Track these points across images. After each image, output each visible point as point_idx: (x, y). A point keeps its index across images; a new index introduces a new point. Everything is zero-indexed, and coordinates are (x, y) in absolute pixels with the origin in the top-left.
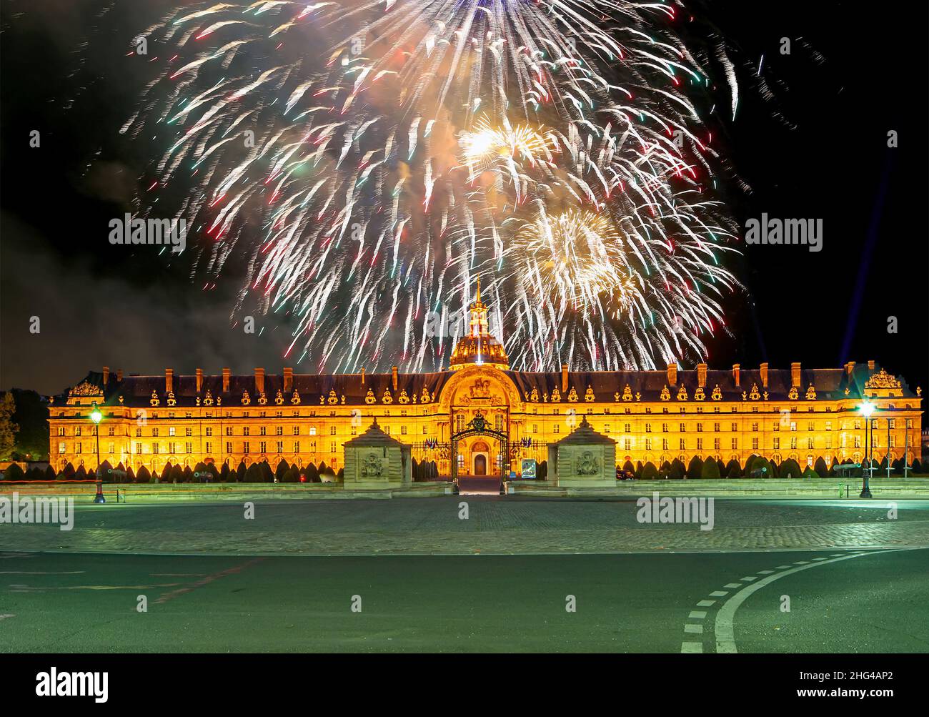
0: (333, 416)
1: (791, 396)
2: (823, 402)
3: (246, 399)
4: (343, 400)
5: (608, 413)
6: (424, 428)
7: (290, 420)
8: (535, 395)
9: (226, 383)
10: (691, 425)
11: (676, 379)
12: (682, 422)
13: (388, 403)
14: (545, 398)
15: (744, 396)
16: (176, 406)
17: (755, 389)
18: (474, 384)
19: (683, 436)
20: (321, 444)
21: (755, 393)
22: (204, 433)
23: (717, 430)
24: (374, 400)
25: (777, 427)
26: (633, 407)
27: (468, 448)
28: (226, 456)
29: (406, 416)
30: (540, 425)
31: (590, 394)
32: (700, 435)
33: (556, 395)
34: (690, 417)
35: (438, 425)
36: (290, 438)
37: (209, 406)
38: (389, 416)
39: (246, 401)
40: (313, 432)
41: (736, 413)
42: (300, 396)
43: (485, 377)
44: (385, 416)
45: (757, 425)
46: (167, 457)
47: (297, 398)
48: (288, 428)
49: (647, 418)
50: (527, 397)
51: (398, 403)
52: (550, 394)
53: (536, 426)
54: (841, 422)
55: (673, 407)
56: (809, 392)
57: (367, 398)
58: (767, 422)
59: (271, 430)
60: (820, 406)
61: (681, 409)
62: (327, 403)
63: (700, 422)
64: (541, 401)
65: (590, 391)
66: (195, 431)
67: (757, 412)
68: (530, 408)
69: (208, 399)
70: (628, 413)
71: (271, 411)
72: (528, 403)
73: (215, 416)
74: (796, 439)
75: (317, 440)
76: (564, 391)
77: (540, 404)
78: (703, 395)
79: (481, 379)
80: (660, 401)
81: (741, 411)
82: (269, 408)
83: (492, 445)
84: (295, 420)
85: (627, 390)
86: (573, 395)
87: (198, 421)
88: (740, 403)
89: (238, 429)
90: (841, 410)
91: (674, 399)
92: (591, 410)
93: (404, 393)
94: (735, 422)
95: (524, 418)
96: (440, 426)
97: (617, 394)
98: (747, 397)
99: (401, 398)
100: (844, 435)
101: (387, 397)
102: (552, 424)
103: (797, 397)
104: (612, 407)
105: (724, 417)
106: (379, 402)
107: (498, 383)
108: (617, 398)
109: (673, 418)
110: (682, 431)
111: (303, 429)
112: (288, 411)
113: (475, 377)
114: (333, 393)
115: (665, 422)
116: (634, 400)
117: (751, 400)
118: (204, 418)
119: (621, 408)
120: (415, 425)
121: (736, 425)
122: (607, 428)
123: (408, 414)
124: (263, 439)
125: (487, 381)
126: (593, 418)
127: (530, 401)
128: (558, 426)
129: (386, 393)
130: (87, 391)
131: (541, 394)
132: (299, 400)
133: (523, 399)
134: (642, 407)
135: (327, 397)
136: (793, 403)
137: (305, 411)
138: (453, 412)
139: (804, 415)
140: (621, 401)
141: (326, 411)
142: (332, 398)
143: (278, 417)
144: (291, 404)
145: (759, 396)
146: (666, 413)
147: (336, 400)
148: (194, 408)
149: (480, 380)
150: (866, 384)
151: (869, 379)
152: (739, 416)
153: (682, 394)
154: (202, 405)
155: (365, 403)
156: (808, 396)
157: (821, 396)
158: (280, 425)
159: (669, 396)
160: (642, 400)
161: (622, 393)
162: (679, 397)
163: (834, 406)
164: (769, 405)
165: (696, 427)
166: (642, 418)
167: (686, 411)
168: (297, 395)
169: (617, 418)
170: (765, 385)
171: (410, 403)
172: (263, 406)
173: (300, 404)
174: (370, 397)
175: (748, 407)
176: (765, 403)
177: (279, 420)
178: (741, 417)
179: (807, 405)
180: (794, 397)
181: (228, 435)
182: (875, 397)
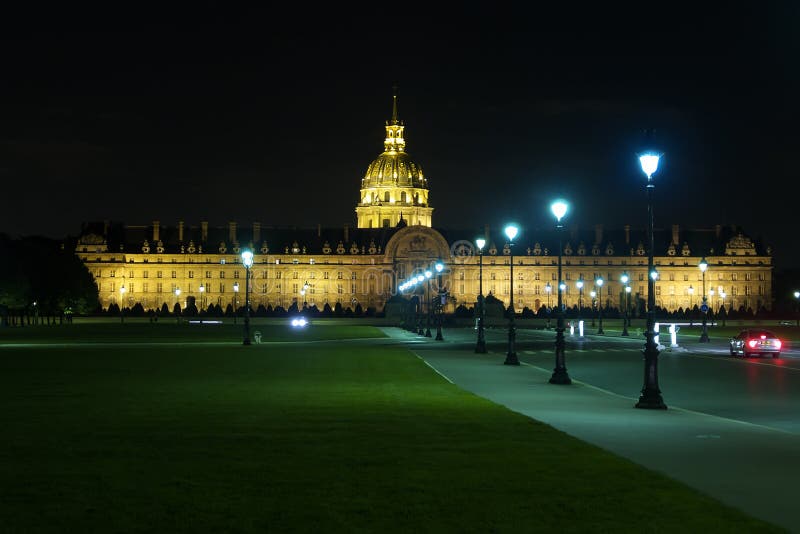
0: (296, 263)
1: (669, 252)
2: (695, 258)
3: (223, 248)
4: (304, 250)
5: (522, 265)
6: (371, 274)
7: (260, 266)
8: (462, 249)
9: (205, 233)
10: (589, 275)
11: (578, 238)
12: (581, 272)
13: (341, 253)
14: (471, 252)
15: (632, 253)
16: (164, 253)
17: (641, 246)
18: (413, 240)
19: (582, 283)
20: (285, 286)
21: (640, 250)
22: (187, 276)
23: (610, 280)
24: (329, 251)
25: (658, 278)
26: (542, 260)
28: (205, 294)
29: (356, 265)
30: (466, 274)
31: (507, 249)
32: (596, 283)
34: (588, 268)
36: (259, 281)
37: (192, 254)
38: (342, 264)
39: (223, 250)
41: (625, 265)
42: (268, 247)
43: (421, 235)
44: (339, 264)
45: (642, 275)
46: (155, 295)
47: (265, 248)
48: (258, 273)
49: (553, 268)
51: (350, 254)
53: (463, 274)
55: (575, 260)
56: (684, 250)
57: (324, 249)
59: (243, 274)
60: (692, 261)
61: (581, 262)
62: (290, 253)
63: (597, 273)
65: (507, 246)
66: (179, 275)
67: (642, 265)
68: (458, 260)
69: (192, 248)
70: (538, 264)
72: (456, 256)
73: (196, 262)
75: (282, 283)
77: (466, 257)
78: (598, 251)
79: (418, 236)
80: (564, 255)
81: (629, 264)
84: (264, 266)
85: (537, 245)
86: (494, 250)
87: (182, 266)
88: (628, 258)
89: (215, 273)
91: (575, 254)
92: (508, 262)
93: (354, 245)
95: (453, 267)
96: (385, 273)
97: (530, 249)
98: (634, 253)
99: (352, 250)
100: (709, 285)
101: (341, 248)
102: (477, 272)
103: (674, 253)
104: (525, 260)
105: (616, 269)
106: (334, 253)
107: (433, 239)
108: (529, 252)
109: (574, 269)
110: (582, 280)
111: (270, 273)
112: (258, 259)
113: (414, 234)
114: (296, 245)
115: (568, 273)
116: (542, 254)
117: (638, 256)
118: (187, 263)
119: (531, 260)
120: (363, 271)
122: (522, 276)
123: (358, 263)
124: (237, 282)
125: (424, 238)
127: (458, 254)
128: (481, 274)
129: (340, 246)
130: (92, 240)
131: (467, 248)
132: (267, 250)
133: (452, 252)
134: (548, 260)
135: (291, 247)
136: (671, 258)
137: (273, 259)
138: (395, 262)
139: (680, 268)
140: (532, 254)
141: (291, 259)
142: (295, 249)
144: (261, 253)
145: (643, 252)
146: (569, 265)
147: (298, 251)
148: (179, 255)
150: (728, 245)
151: (730, 241)
153: (582, 249)
154: (186, 252)
155: (322, 253)
156: (684, 253)
157: (694, 253)
159: (571, 251)
160: (550, 254)
161: (533, 249)
162: (579, 252)
165: (593, 277)
166: (549, 269)
167: (585, 264)
168: (265, 245)
169: (529, 269)
171: (360, 253)
172: (237, 254)
173: (268, 254)
174: (327, 249)
175: (635, 261)
178: (629, 269)
179: (683, 260)
180: (672, 253)
181: (207, 278)
182: (734, 255)
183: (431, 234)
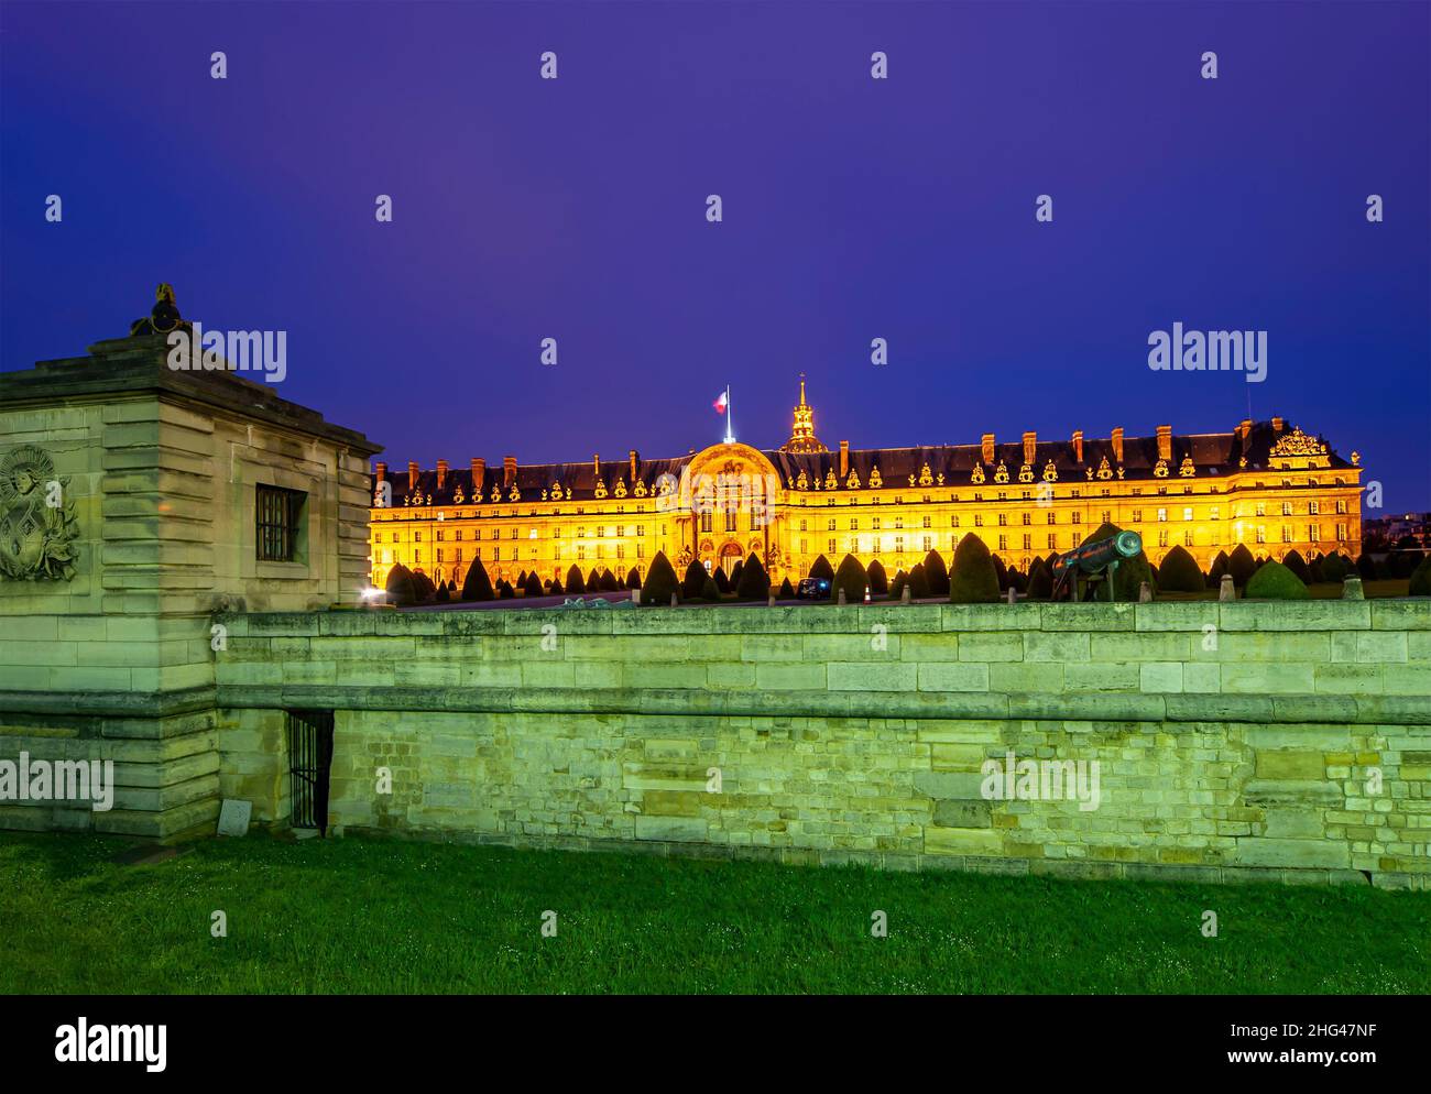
0: (557, 514)
1: (1157, 472)
2: (1206, 480)
3: (459, 497)
4: (569, 494)
5: (901, 503)
6: (664, 527)
7: (508, 521)
8: (803, 481)
9: (441, 478)
10: (1015, 516)
11: (993, 455)
12: (1000, 512)
13: (622, 496)
14: (817, 485)
15: (1090, 475)
17: (1105, 464)
18: (722, 468)
19: (1003, 531)
20: (544, 550)
21: (1104, 470)
22: (413, 538)
23: (1051, 523)
24: (605, 493)
25: (1137, 517)
26: (935, 494)
27: (715, 552)
28: (436, 565)
29: (643, 513)
30: (810, 521)
31: (876, 478)
32: (1028, 530)
33: (832, 481)
34: (1013, 504)
35: (677, 521)
36: (508, 543)
37: (418, 506)
38: (622, 513)
39: (458, 499)
40: (534, 534)
41: (1078, 497)
42: (520, 491)
43: (736, 459)
44: (619, 513)
45: (1109, 513)
47: (515, 494)
48: (506, 532)
49: (953, 508)
50: (791, 483)
51: (634, 497)
52: (824, 479)
53: (804, 522)
54: (1234, 507)
55: (990, 492)
56: (1185, 466)
57: (597, 492)
58: (1123, 510)
59: (487, 533)
60: (1203, 485)
61: (1000, 494)
62: (549, 499)
63: (1027, 511)
64: (811, 488)
65: (876, 473)
66: (403, 537)
67: (1108, 496)
68: (795, 498)
69: (419, 498)
70: (927, 502)
71: (487, 510)
72: (792, 492)
73: (424, 517)
74: (1167, 533)
75: (538, 544)
76: (843, 475)
77: (810, 493)
78: (1030, 474)
79: (731, 461)
80: (971, 484)
81: (1085, 495)
82: (484, 506)
83: (746, 547)
84: (514, 521)
85: (926, 471)
86: (854, 480)
87: (406, 524)
88: (1084, 484)
89: (450, 534)
90: (1234, 490)
91: (990, 481)
92: (878, 499)
93: (640, 483)
94: (1076, 510)
95: (788, 510)
96: (680, 523)
97: (912, 476)
98: (1094, 476)
99: (637, 490)
100: (1239, 525)
101: (621, 489)
102: (827, 518)
103: (1166, 473)
104: (906, 495)
105: (1061, 504)
106: (611, 496)
107: (753, 465)
108: (912, 482)
109: (990, 507)
110: (1002, 524)
111: (522, 533)
112: (505, 510)
113: (724, 459)
114: (557, 486)
115: (978, 513)
116: (935, 484)
117: (1098, 480)
118: (412, 520)
119: (917, 495)
120: (653, 523)
121: (1078, 515)
122: (899, 522)
123: (645, 510)
124: (477, 544)
125: (739, 464)
126: (882, 510)
127: (796, 489)
128: (834, 521)
129: (619, 484)
131: (811, 479)
132: (518, 497)
133: (785, 486)
134: (944, 493)
135: (550, 491)
136: (1160, 482)
137: (525, 509)
139: (1177, 499)
140: (918, 485)
141: (549, 508)
142: (556, 493)
143: (495, 517)
144: (509, 501)
145: (1110, 474)
146: (979, 500)
147: (560, 495)
148: (402, 509)
149: (730, 463)
150: (1272, 451)
151: (1277, 444)
152: (1082, 502)
153: (1002, 473)
154: (411, 505)
155: (594, 498)
156: (1184, 471)
157: (1202, 471)
158: (497, 527)
159: (983, 478)
160: (947, 483)
161: (918, 476)
162: (997, 478)
163: (1222, 484)
164: (1126, 486)
165: (1021, 518)
166: (947, 508)
167: (1007, 497)
168: (516, 490)
169: (913, 509)
170: (1120, 459)
171: (648, 496)
172: (478, 504)
173: (519, 501)
174: (601, 490)
175: (1096, 489)
176: (1120, 483)
177: (495, 521)
178: (1086, 503)
179: (1182, 484)
180: (1162, 473)
181: (439, 540)
182: (1286, 468)
183: (749, 457)
